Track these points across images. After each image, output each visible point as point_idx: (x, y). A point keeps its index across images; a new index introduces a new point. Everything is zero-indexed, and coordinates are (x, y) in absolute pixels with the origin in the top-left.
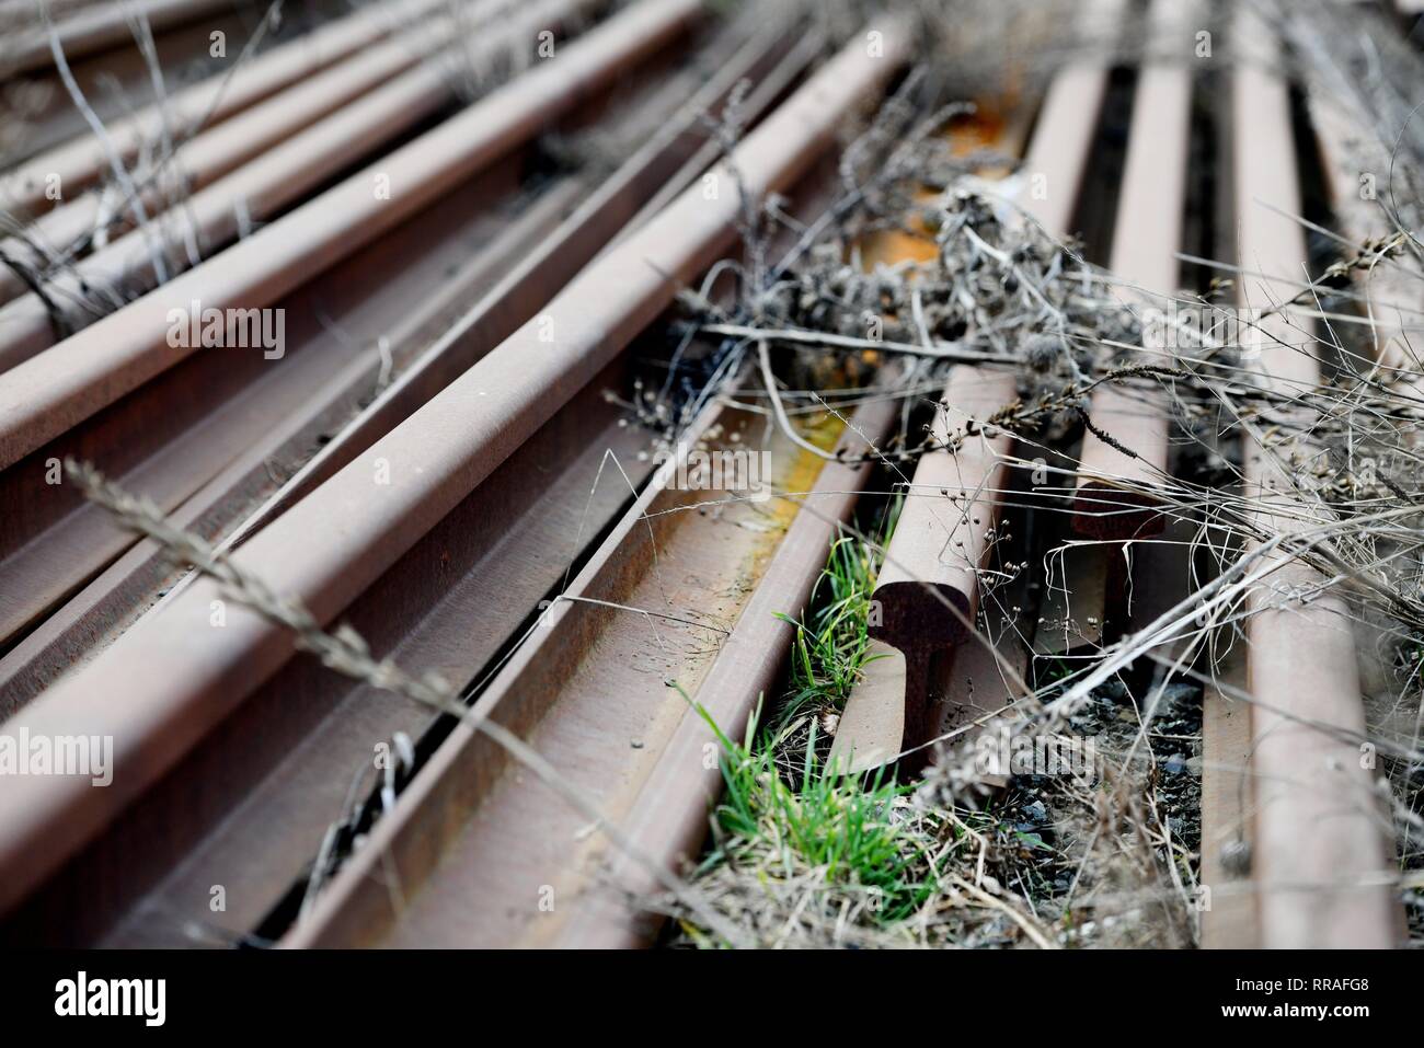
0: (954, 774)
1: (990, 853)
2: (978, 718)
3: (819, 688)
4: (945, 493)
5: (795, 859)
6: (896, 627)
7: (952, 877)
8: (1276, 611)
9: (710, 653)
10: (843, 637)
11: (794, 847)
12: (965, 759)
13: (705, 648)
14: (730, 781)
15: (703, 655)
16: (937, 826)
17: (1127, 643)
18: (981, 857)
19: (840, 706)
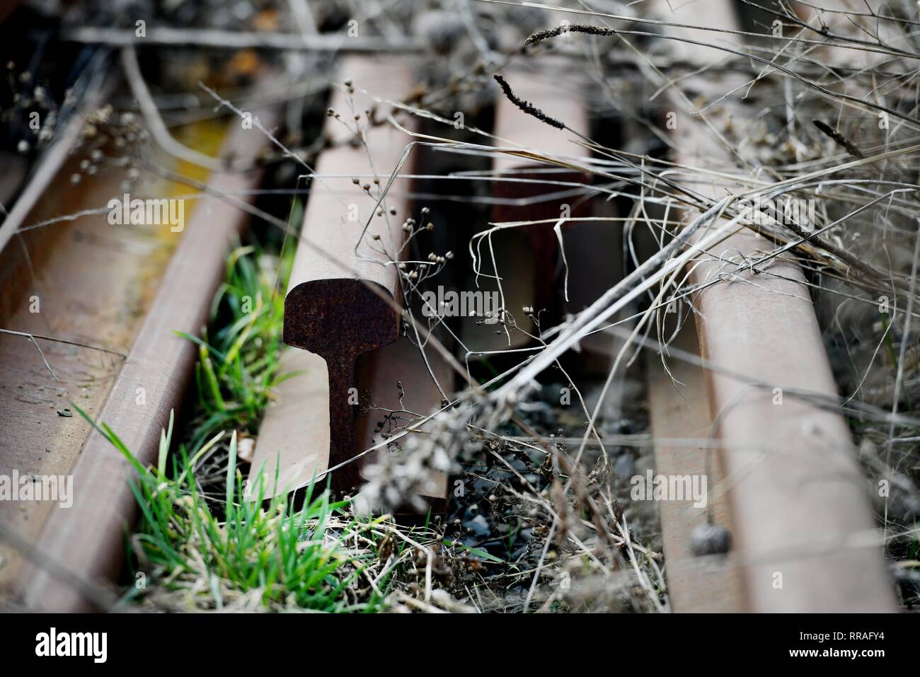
0: (399, 472)
1: (437, 564)
2: (412, 424)
3: (230, 412)
4: (356, 182)
5: (224, 587)
6: (315, 331)
7: (398, 595)
8: (726, 284)
9: (105, 381)
10: (250, 357)
11: (222, 576)
12: (409, 454)
13: (99, 375)
14: (145, 507)
15: (99, 383)
16: (375, 544)
17: (572, 322)
18: (428, 570)
19: (253, 431)
